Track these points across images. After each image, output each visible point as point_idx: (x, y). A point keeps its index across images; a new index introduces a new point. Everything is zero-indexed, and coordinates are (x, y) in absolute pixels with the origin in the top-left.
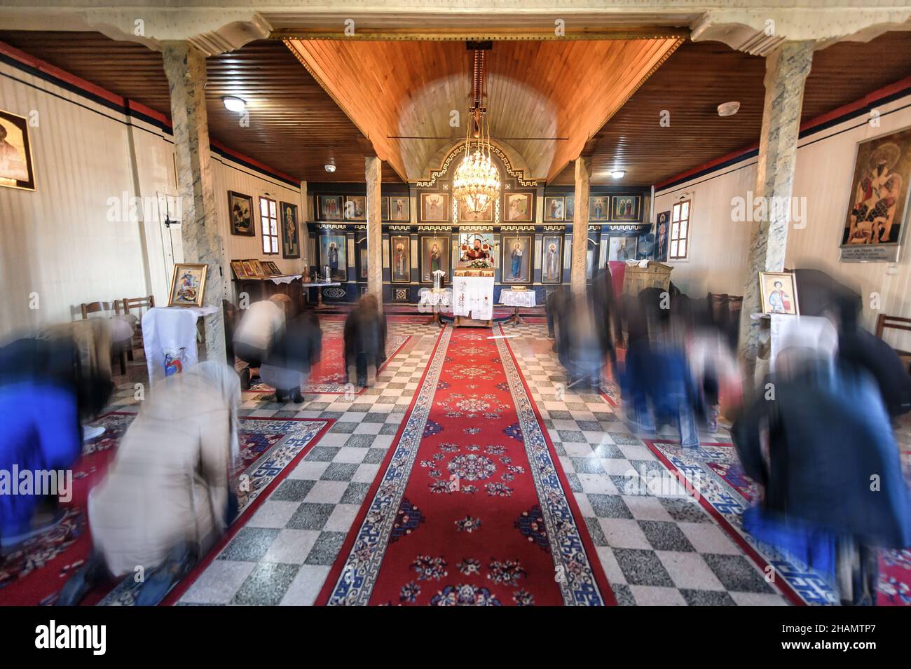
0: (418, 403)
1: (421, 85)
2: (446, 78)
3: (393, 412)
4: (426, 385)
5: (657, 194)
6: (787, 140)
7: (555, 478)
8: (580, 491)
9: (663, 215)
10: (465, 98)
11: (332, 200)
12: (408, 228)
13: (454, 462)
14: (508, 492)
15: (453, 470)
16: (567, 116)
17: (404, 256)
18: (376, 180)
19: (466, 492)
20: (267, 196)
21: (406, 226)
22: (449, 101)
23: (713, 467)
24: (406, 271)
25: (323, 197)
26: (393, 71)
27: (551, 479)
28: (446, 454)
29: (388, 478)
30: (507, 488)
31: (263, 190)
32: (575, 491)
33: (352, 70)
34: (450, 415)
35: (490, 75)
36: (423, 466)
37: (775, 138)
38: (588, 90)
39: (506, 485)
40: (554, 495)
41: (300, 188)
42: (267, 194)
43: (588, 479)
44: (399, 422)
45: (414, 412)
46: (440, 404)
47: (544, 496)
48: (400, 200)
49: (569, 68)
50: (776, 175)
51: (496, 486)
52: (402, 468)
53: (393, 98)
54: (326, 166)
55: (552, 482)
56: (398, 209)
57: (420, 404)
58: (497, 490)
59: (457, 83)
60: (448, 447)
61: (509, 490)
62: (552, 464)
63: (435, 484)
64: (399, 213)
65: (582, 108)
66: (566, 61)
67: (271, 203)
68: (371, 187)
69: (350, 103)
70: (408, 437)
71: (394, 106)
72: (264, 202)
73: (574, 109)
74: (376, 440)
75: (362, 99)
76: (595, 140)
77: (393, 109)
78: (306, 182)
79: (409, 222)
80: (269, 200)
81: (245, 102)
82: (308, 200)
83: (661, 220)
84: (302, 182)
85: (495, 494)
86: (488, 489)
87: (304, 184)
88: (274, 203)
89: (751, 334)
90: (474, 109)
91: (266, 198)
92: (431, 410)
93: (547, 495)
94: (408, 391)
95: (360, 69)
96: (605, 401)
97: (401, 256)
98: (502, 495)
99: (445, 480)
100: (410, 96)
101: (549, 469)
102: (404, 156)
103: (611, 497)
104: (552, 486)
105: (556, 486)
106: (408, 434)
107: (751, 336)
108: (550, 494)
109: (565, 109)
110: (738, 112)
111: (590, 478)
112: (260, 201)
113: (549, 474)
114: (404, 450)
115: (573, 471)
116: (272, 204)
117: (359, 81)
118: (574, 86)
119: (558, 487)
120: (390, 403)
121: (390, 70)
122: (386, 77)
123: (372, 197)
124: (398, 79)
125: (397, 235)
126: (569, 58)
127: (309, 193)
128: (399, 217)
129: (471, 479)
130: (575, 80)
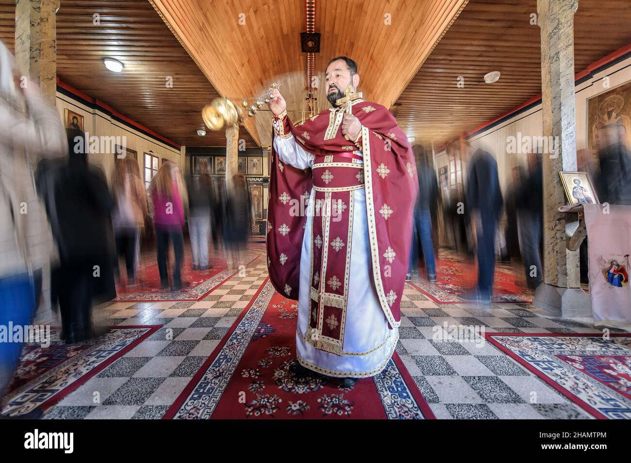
0: (254, 306)
1: (270, 77)
2: (288, 73)
3: (226, 315)
4: (265, 291)
5: (437, 155)
6: (567, 61)
7: (402, 383)
8: (436, 400)
9: (443, 169)
10: (302, 91)
11: (205, 160)
12: (261, 179)
13: (282, 368)
14: (347, 408)
15: (280, 380)
16: (374, 97)
17: (258, 200)
18: (234, 136)
19: (293, 411)
20: (152, 153)
21: (259, 178)
22: (291, 93)
23: (566, 360)
24: (260, 211)
25: (197, 157)
26: (249, 61)
27: (397, 385)
28: (274, 359)
29: (196, 396)
30: (346, 402)
31: (148, 148)
32: (430, 401)
33: (213, 49)
34: (283, 317)
35: (319, 73)
36: (244, 376)
37: (556, 61)
38: (388, 74)
39: (344, 398)
40: (406, 409)
41: (180, 151)
42: (151, 151)
43: (440, 383)
44: (229, 325)
45: (248, 315)
46: (275, 306)
47: (393, 412)
48: (255, 160)
49: (374, 62)
50: (561, 90)
51: (332, 399)
52: (217, 381)
53: (249, 83)
54: (198, 132)
55: (399, 389)
56: (254, 165)
57: (255, 307)
58: (334, 406)
59: (296, 78)
60: (277, 350)
61: (349, 406)
62: (395, 366)
63: (254, 402)
64: (255, 169)
65: (385, 88)
66: (371, 57)
67: (154, 158)
68: (230, 141)
69: (211, 71)
70: (235, 341)
71: (250, 89)
72: (148, 158)
73: (378, 92)
74: (197, 347)
75: (222, 73)
76: (395, 107)
77: (250, 92)
78: (185, 147)
79: (262, 175)
80: (152, 156)
81: (123, 64)
82: (186, 159)
83: (442, 173)
84: (182, 146)
85: (331, 412)
86: (321, 405)
87: (183, 148)
88: (157, 159)
89: (557, 228)
90: (308, 99)
91: (150, 155)
92: (265, 313)
93: (397, 410)
94: (247, 296)
95: (221, 52)
96: (429, 298)
97: (256, 200)
98: (340, 413)
99: (268, 395)
100: (262, 84)
101: (392, 372)
102: (259, 128)
103: (475, 406)
104: (401, 396)
105: (405, 394)
106: (236, 338)
107: (557, 230)
108: (400, 407)
109: (371, 93)
110: (500, 78)
111: (441, 380)
112: (144, 156)
113: (394, 379)
114: (226, 356)
115: (420, 374)
116: (155, 160)
117: (220, 60)
118: (378, 74)
119: (408, 396)
120: (226, 307)
121: (245, 60)
122: (243, 65)
123: (230, 149)
124: (252, 69)
125: (253, 184)
126: (374, 54)
127: (186, 155)
128: (254, 171)
129: (301, 392)
130: (379, 70)
